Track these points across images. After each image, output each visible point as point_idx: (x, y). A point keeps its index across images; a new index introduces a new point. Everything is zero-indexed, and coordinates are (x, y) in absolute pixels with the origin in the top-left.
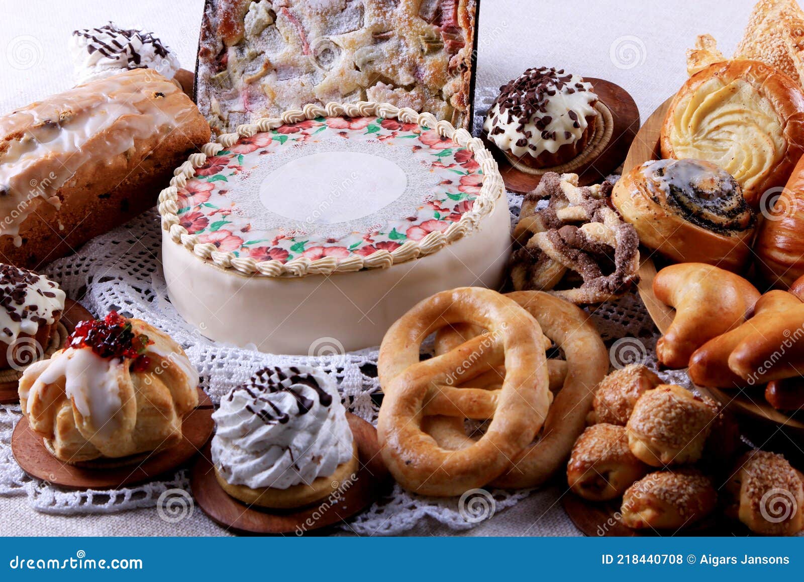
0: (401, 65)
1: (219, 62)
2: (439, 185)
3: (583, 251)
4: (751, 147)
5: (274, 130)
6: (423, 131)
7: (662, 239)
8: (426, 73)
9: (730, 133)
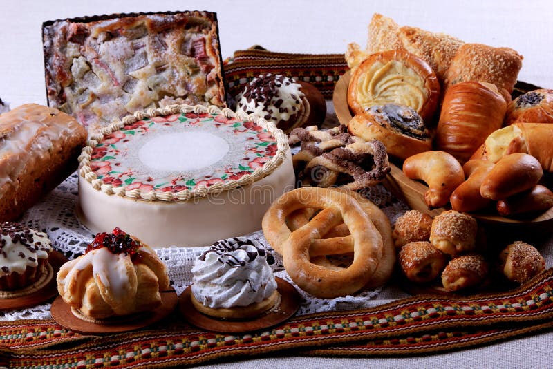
0: (177, 84)
1: (61, 98)
2: (247, 140)
3: (350, 161)
4: (409, 97)
5: (121, 129)
6: (215, 116)
7: (393, 147)
8: (194, 87)
9: (393, 91)
